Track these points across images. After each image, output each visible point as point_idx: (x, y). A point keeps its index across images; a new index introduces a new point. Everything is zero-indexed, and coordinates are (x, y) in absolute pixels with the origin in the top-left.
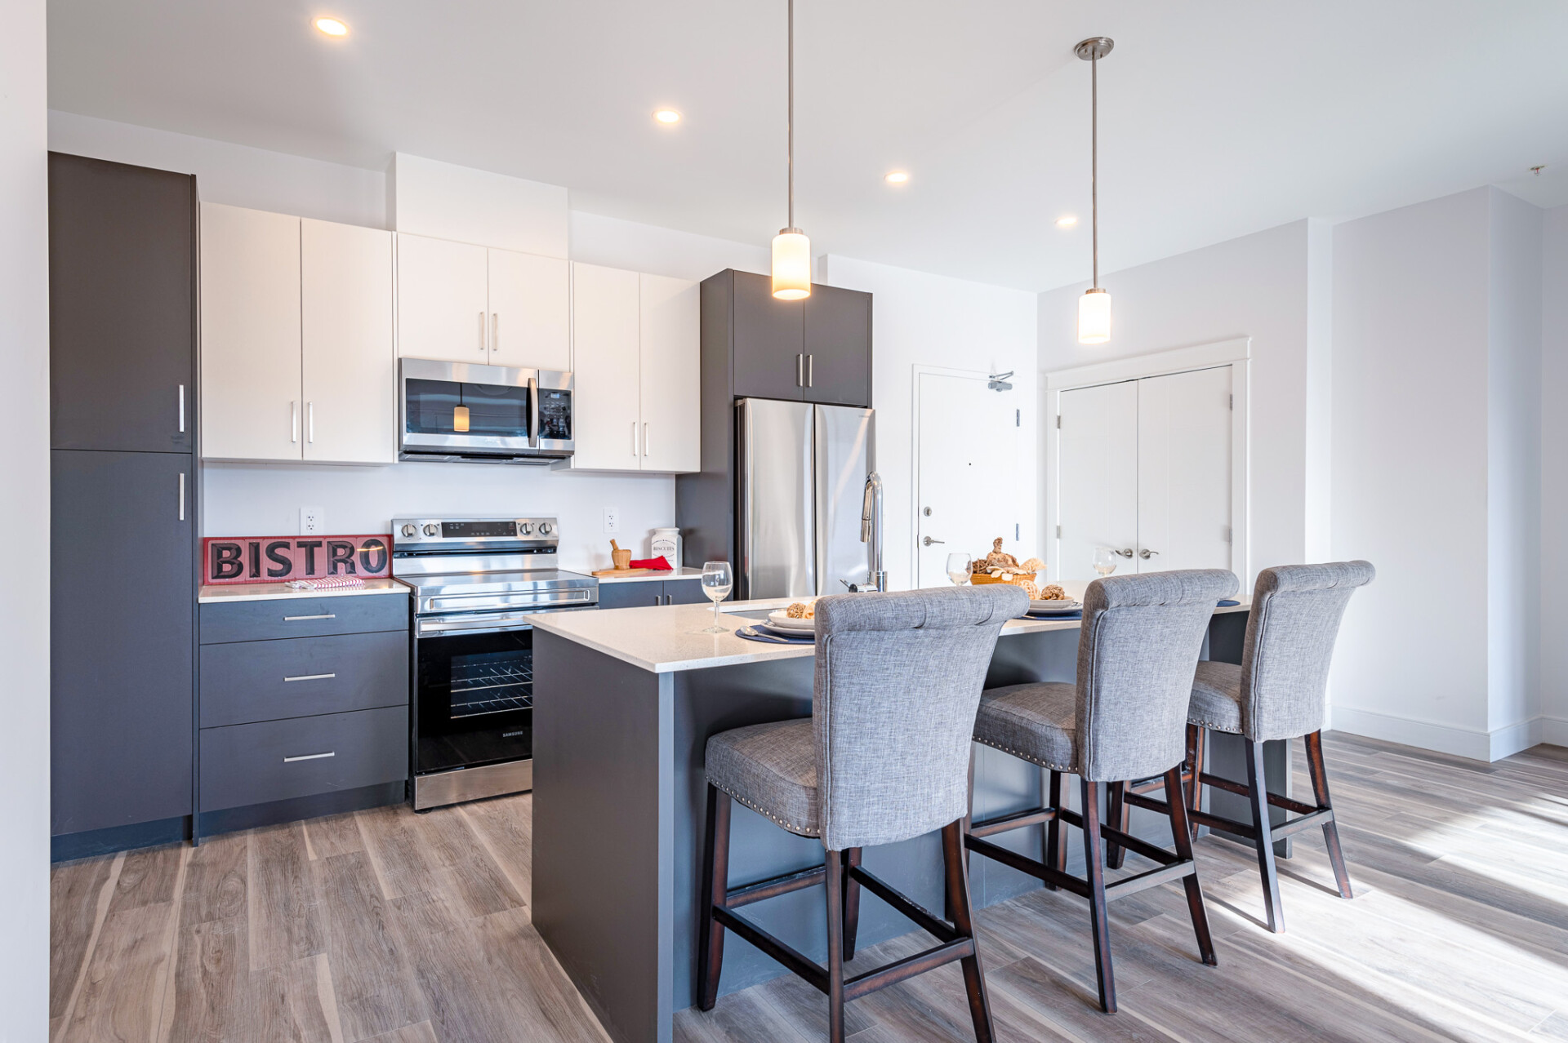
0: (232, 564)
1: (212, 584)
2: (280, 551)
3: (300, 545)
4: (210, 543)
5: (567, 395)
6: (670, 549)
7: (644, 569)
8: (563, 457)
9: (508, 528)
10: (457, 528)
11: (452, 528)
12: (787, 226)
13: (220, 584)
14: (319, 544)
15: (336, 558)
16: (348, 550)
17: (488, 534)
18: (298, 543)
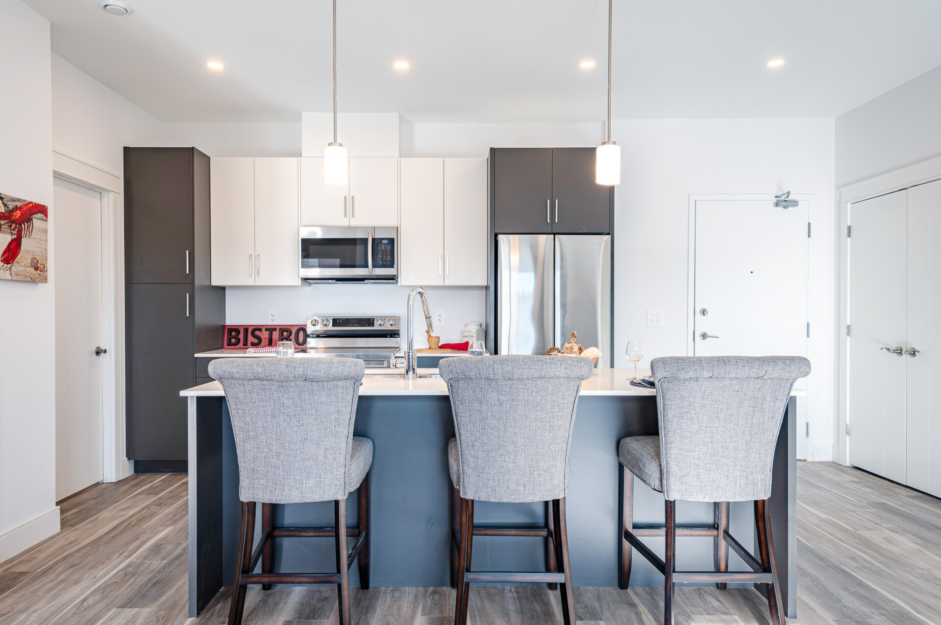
0: (235, 338)
1: (226, 349)
2: (257, 333)
3: (267, 330)
4: (227, 328)
5: (391, 241)
6: (472, 337)
7: (449, 349)
8: (393, 278)
9: (370, 322)
10: (341, 321)
11: (338, 321)
12: (333, 141)
13: (230, 349)
14: (275, 330)
15: (283, 337)
16: (289, 333)
17: (357, 325)
18: (266, 328)
